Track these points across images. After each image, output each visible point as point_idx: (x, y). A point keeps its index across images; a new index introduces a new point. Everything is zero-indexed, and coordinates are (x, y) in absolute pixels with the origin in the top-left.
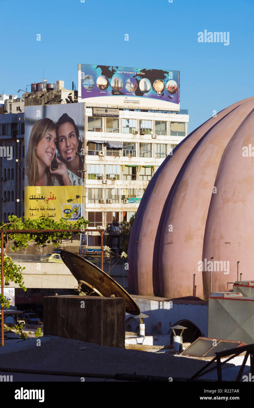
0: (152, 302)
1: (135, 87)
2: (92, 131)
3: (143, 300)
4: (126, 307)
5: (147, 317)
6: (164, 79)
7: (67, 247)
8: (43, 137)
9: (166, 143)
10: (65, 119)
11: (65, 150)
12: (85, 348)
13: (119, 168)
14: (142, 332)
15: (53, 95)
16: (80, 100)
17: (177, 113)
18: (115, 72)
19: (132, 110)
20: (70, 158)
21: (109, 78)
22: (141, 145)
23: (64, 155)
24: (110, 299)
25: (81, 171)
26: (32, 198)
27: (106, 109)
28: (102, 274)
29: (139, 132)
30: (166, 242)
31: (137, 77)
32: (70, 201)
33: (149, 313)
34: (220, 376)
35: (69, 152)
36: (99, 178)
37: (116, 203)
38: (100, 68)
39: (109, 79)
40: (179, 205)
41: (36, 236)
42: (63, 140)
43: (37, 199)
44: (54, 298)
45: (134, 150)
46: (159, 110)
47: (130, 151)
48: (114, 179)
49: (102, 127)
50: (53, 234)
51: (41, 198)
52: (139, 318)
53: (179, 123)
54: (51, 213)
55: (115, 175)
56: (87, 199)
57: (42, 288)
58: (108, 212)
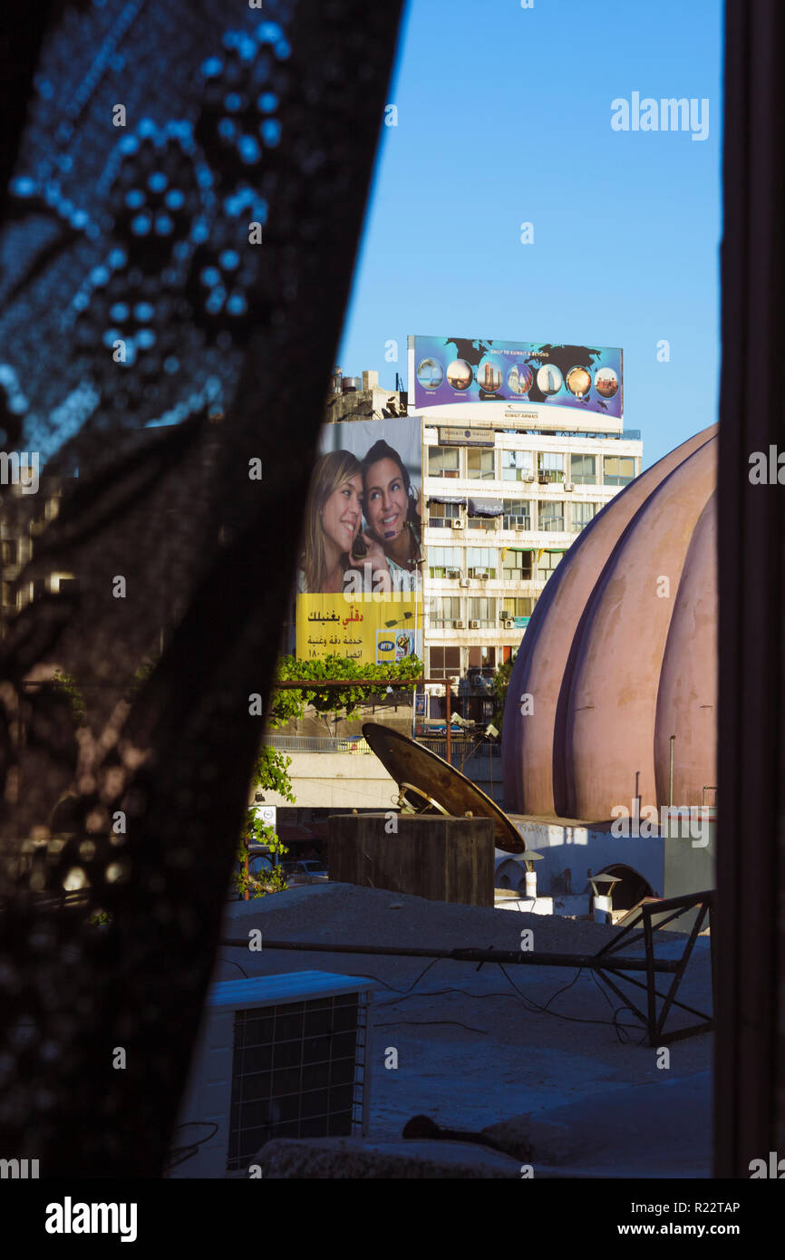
0: (551, 827)
1: (528, 384)
2: (438, 476)
3: (534, 824)
4: (497, 838)
5: (541, 857)
6: (589, 366)
7: (386, 720)
8: (334, 490)
9: (595, 501)
10: (381, 451)
11: (382, 517)
12: (399, 905)
13: (496, 555)
14: (531, 890)
15: (356, 402)
16: (412, 411)
17: (618, 436)
18: (485, 352)
19: (523, 432)
20: (392, 533)
21: (472, 365)
22: (541, 504)
23: (378, 528)
24: (462, 821)
25: (414, 562)
26: (313, 618)
27: (468, 430)
28: (447, 770)
29: (537, 479)
30: (580, 705)
31: (534, 363)
32: (390, 624)
33: (547, 851)
34: (650, 951)
35: (388, 521)
36: (453, 576)
37: (488, 627)
38: (455, 345)
39: (473, 367)
40: (606, 629)
41: (314, 694)
42: (377, 496)
43: (324, 620)
44: (350, 818)
45: (527, 516)
46: (579, 432)
47: (518, 519)
48: (485, 577)
49: (458, 467)
50: (348, 690)
51: (330, 617)
52: (524, 861)
53: (622, 458)
54: (353, 649)
55: (487, 569)
56: (427, 619)
57: (334, 806)
58: (471, 648)
